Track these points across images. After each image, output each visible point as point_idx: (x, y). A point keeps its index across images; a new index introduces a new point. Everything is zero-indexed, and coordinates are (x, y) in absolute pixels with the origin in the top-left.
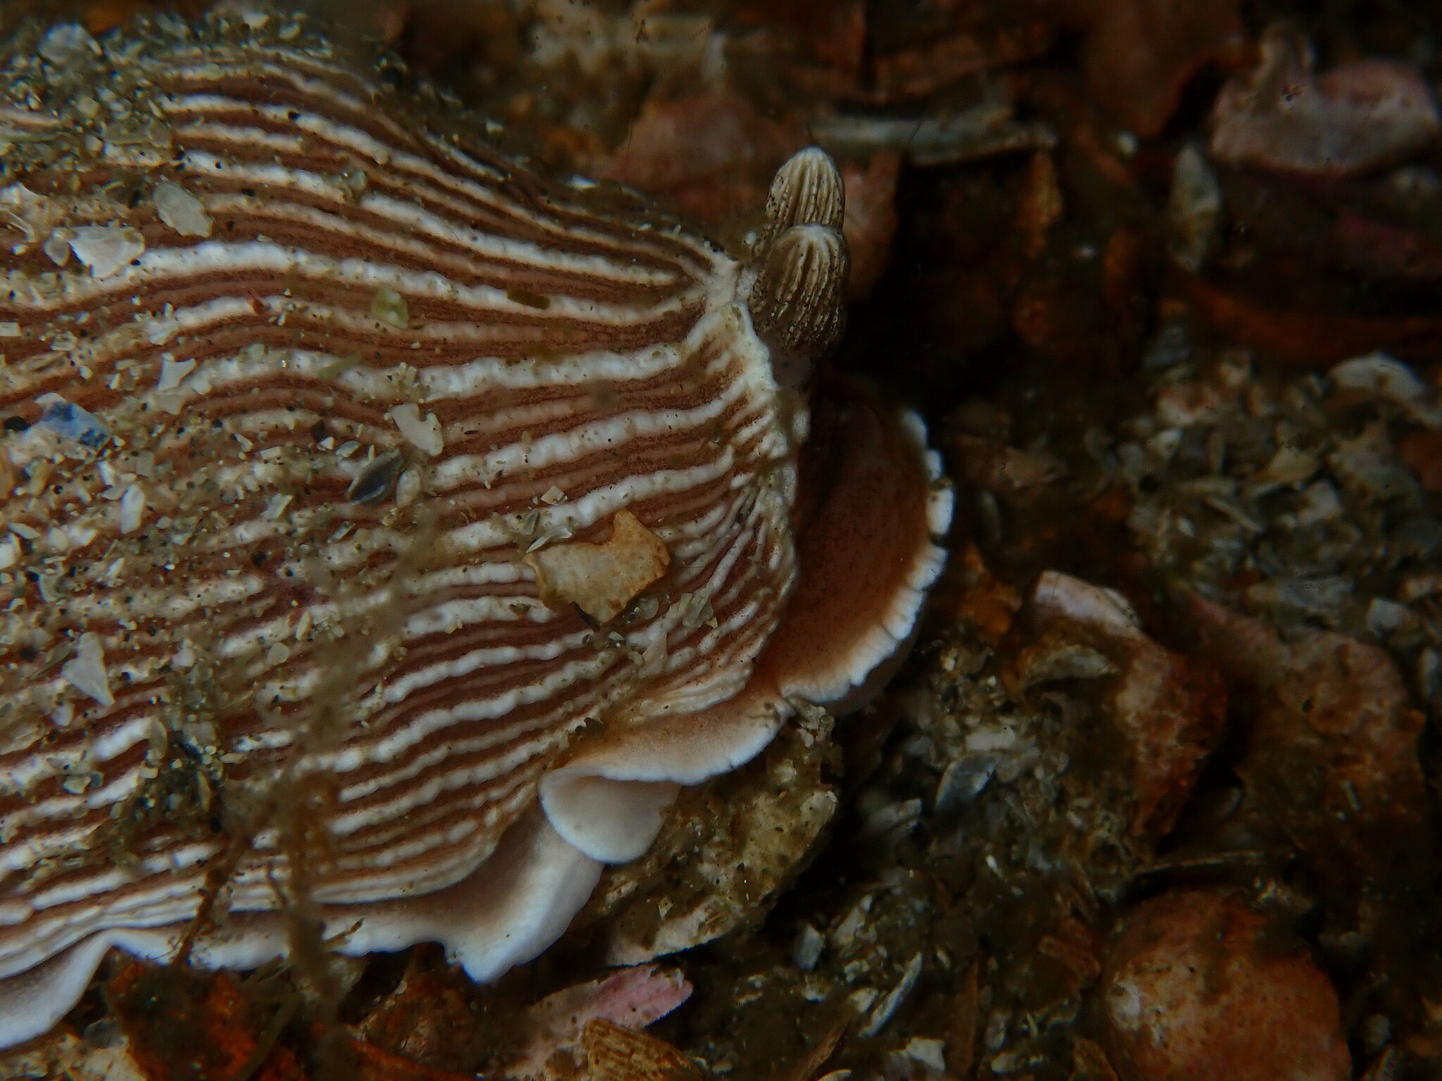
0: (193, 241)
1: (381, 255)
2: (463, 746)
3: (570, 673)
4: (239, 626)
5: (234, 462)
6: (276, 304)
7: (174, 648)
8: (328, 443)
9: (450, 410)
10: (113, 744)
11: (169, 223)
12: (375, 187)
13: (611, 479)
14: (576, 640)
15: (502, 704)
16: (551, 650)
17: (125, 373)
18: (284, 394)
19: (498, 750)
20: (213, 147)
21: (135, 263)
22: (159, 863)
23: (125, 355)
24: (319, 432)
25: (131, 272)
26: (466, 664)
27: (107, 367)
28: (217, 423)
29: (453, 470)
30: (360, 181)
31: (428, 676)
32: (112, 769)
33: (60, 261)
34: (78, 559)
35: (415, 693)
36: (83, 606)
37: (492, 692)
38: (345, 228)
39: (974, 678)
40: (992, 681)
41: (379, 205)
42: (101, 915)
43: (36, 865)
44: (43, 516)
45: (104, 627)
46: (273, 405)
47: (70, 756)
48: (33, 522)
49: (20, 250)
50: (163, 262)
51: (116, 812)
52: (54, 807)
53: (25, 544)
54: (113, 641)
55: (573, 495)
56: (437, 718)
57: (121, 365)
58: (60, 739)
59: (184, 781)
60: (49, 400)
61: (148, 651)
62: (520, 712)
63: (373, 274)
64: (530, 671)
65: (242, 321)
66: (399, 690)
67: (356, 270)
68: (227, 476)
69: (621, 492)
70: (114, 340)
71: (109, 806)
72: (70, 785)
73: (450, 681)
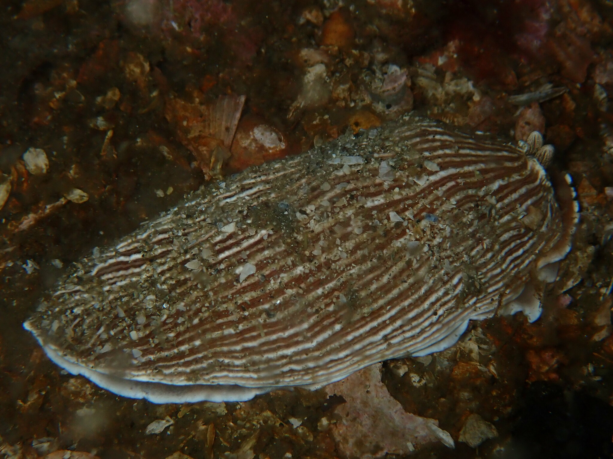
0: (437, 172)
1: (469, 163)
2: (516, 262)
3: (531, 242)
4: (472, 249)
5: (464, 216)
6: (459, 181)
7: (463, 257)
8: (480, 207)
9: (495, 193)
10: (455, 281)
11: (430, 169)
12: (460, 148)
13: (526, 200)
14: (531, 234)
15: (521, 252)
16: (526, 238)
17: (437, 204)
18: (469, 199)
19: (523, 262)
20: (426, 150)
21: (428, 180)
22: (467, 305)
23: (435, 200)
24: (477, 206)
25: (428, 182)
26: (513, 245)
27: (431, 203)
28: (460, 210)
29: (499, 205)
30: (457, 148)
31: (507, 249)
32: (456, 286)
33: (412, 184)
34: (439, 245)
35: (506, 253)
36: (443, 254)
37: (518, 250)
38: (458, 160)
39: (602, 215)
40: (606, 215)
41: (462, 152)
42: (455, 323)
43: (444, 312)
44: (431, 238)
45: (448, 257)
46: (467, 202)
47: (448, 286)
48: (429, 240)
49: (404, 184)
50: (433, 178)
51: (459, 295)
52: (446, 299)
53: (429, 245)
54: (451, 259)
55: (521, 205)
56: (510, 258)
57: (435, 203)
58: (445, 283)
59: (473, 284)
60: (424, 214)
61: (458, 259)
62: (524, 252)
63: (471, 168)
64: (523, 244)
65: (453, 187)
66: (503, 253)
67: (467, 169)
68: (464, 220)
69: (529, 202)
70: (431, 197)
71: (457, 295)
72: (450, 292)
73: (510, 250)
